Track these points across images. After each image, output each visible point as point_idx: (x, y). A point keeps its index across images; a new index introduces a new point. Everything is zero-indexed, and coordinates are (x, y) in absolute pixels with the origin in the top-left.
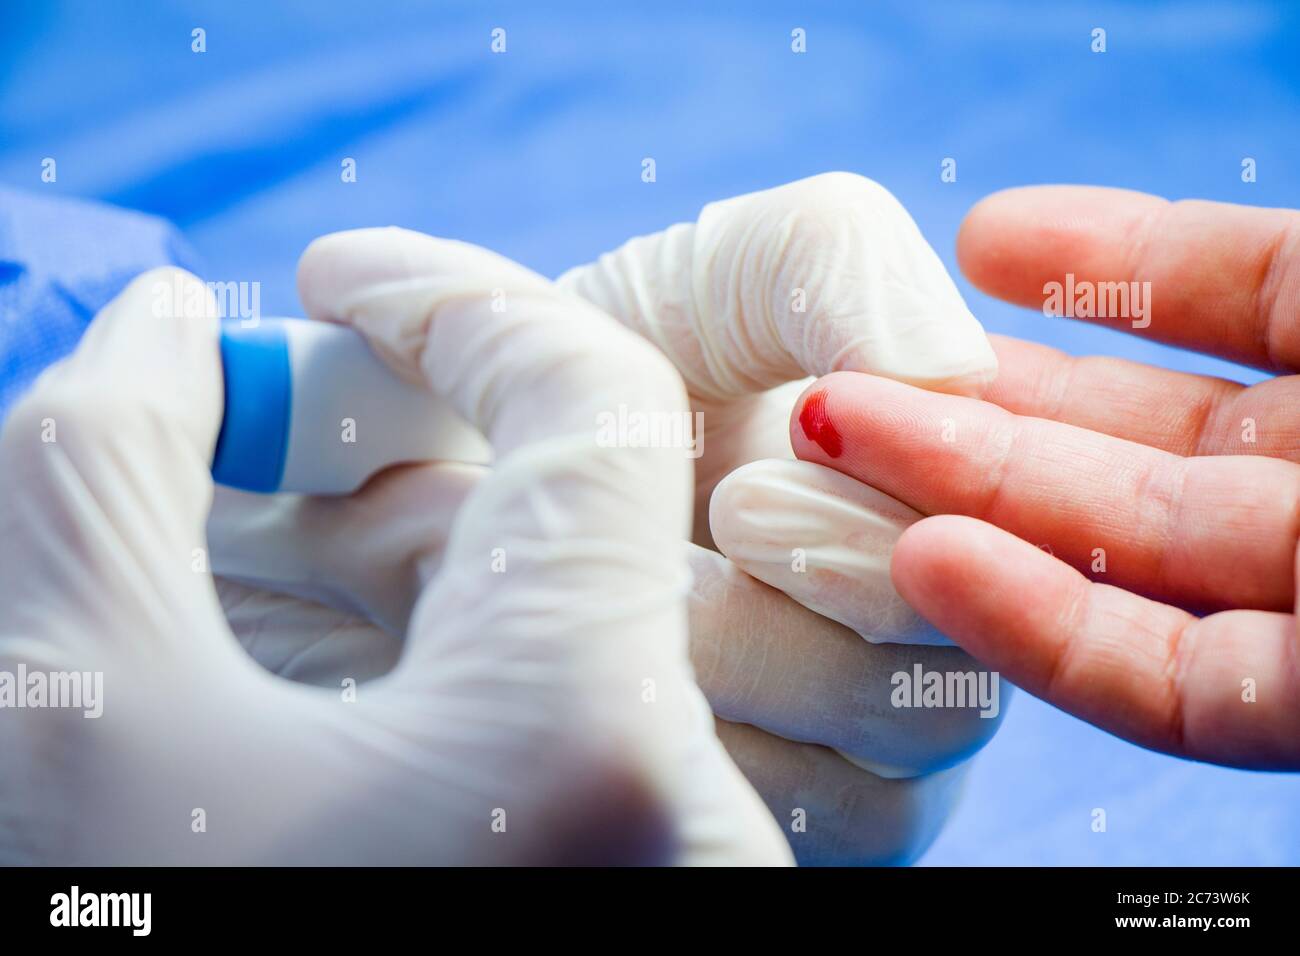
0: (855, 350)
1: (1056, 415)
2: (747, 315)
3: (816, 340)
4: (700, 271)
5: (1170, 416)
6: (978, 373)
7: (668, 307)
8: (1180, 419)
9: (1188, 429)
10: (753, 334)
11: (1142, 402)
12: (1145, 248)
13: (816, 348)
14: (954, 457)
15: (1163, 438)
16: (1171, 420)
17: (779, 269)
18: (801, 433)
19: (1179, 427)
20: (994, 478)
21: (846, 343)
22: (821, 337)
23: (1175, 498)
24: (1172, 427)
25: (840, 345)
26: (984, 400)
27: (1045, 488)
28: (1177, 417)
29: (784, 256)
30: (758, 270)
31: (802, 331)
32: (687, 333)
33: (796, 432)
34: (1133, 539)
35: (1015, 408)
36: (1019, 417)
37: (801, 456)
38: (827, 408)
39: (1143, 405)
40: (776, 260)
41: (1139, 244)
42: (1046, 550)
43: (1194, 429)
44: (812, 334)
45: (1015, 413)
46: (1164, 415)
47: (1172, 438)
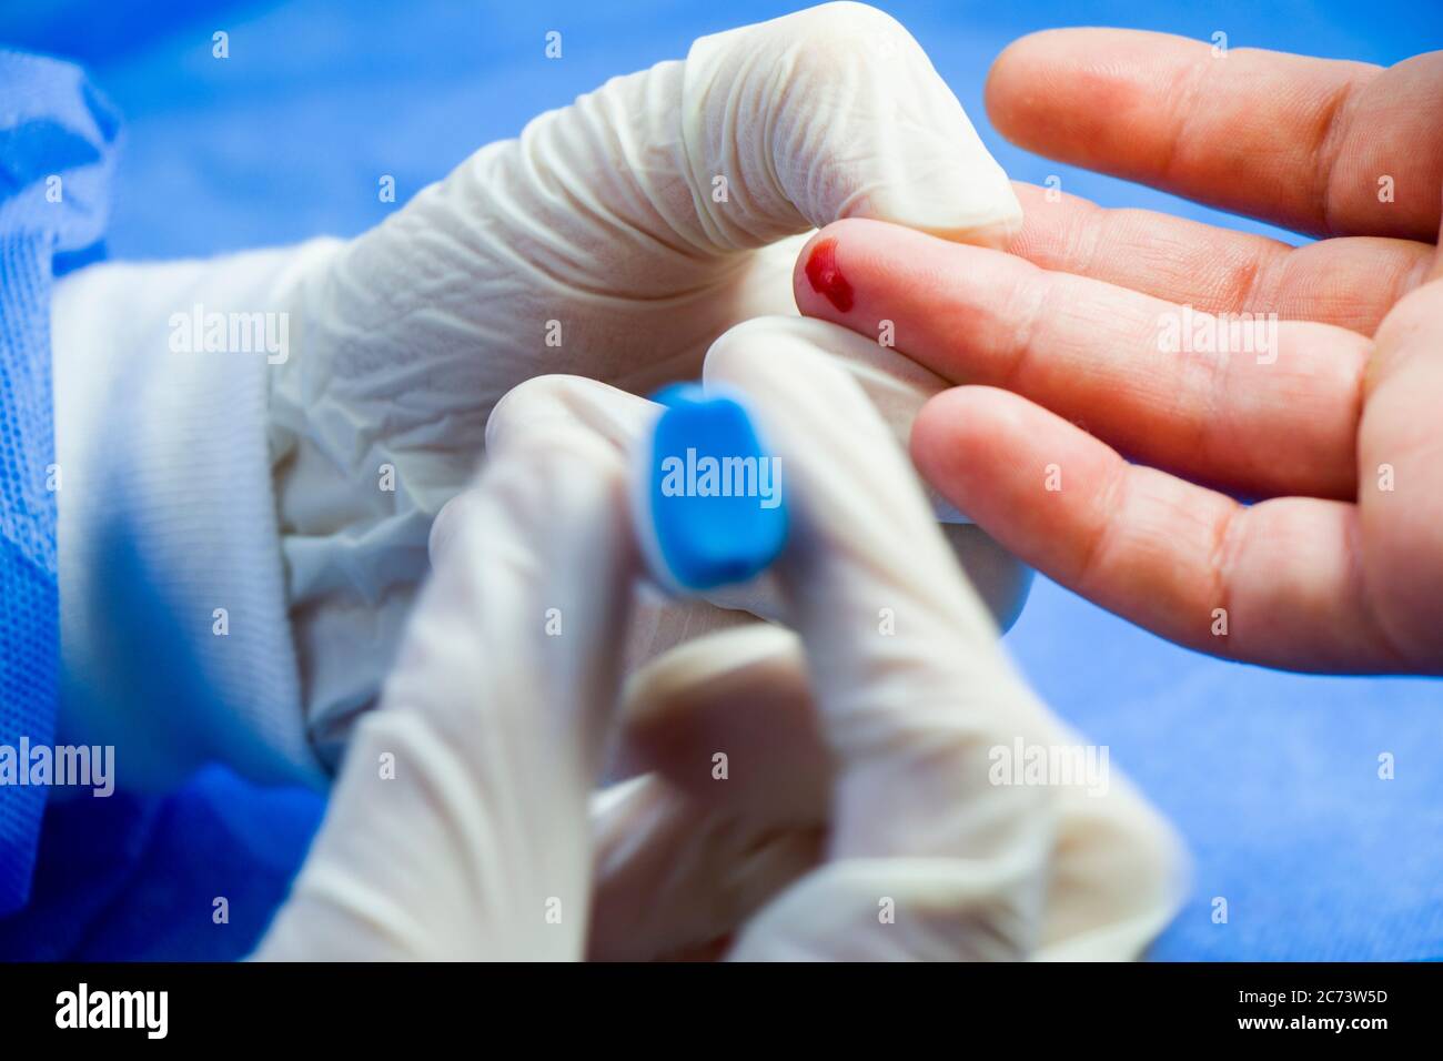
0: (863, 197)
1: (1088, 272)
2: (744, 162)
3: (822, 186)
4: (691, 111)
5: (1212, 277)
6: (1002, 223)
7: (654, 151)
8: (1223, 279)
9: (1231, 291)
10: (751, 183)
11: (1182, 259)
12: (1195, 98)
13: (821, 195)
14: (979, 313)
15: (1203, 301)
16: (1213, 281)
17: (780, 109)
18: (808, 285)
19: (1221, 289)
20: (1022, 337)
21: (854, 190)
22: (827, 183)
23: (1222, 365)
24: (1215, 288)
25: (847, 192)
26: (1007, 251)
27: (1079, 349)
28: (1220, 278)
29: (786, 94)
30: (757, 109)
31: (805, 176)
32: (677, 180)
33: (801, 284)
34: (1174, 408)
35: (1043, 263)
36: (1047, 273)
37: (806, 311)
38: (837, 257)
39: (1183, 263)
40: (776, 98)
41: (1188, 93)
42: (1080, 426)
43: (1236, 293)
44: (817, 179)
45: (1044, 268)
46: (1205, 275)
47: (1214, 301)
